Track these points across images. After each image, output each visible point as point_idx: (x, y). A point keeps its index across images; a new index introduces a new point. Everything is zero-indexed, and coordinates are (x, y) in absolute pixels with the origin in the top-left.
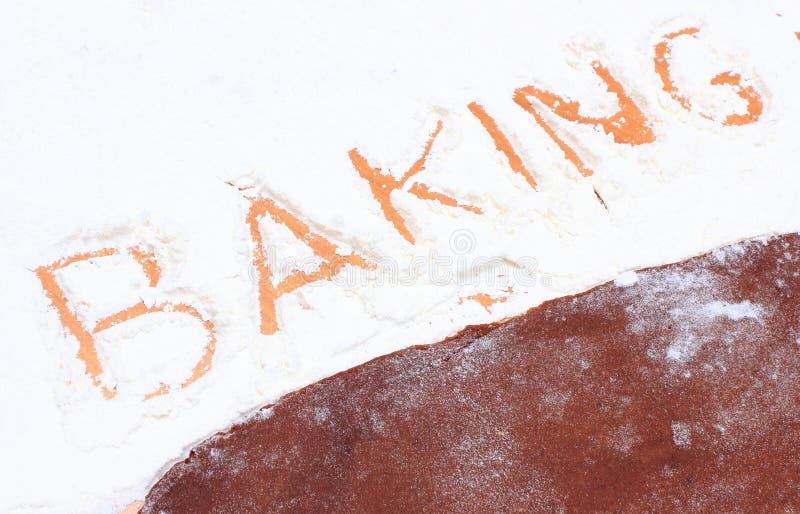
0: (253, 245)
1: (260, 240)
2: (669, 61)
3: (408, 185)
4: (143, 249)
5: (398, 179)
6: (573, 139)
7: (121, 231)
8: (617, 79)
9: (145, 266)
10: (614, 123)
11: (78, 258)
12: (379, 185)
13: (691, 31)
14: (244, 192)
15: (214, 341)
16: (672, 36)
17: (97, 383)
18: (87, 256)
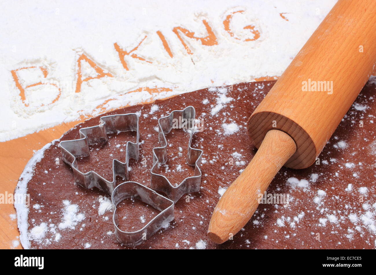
0: (77, 68)
1: (80, 67)
2: (230, 21)
3: (131, 54)
4: (44, 67)
5: (128, 52)
6: (189, 43)
7: (38, 61)
8: (210, 26)
9: (44, 72)
10: (205, 39)
11: (24, 68)
12: (122, 54)
13: (241, 12)
14: (78, 53)
15: (60, 94)
16: (234, 13)
17: (23, 103)
18: (27, 68)
